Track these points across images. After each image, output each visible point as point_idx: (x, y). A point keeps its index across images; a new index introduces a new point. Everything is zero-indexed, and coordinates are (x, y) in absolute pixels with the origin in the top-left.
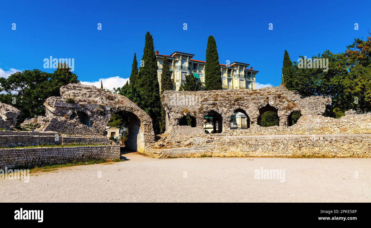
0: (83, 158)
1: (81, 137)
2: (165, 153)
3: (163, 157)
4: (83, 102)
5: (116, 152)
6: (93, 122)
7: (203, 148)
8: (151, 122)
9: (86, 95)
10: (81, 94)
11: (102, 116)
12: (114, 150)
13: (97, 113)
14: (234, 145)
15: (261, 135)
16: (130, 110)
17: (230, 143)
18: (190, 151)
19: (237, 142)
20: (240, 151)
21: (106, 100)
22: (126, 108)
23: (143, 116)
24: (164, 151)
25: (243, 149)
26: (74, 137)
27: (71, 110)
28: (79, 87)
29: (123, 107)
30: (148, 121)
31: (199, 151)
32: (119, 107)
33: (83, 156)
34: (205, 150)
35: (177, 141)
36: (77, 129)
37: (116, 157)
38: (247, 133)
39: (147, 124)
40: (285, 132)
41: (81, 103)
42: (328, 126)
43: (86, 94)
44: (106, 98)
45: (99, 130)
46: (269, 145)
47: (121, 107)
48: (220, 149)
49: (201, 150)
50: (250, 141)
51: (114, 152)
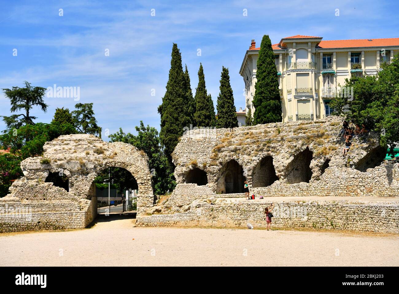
0: (39, 225)
1: (43, 203)
2: (141, 220)
3: (139, 225)
4: (63, 160)
5: (80, 219)
6: (73, 183)
7: (188, 215)
8: (149, 180)
9: (70, 151)
10: (64, 150)
11: (84, 175)
12: (77, 217)
13: (77, 172)
14: (224, 211)
15: (282, 195)
16: (120, 165)
17: (219, 209)
18: (173, 218)
19: (227, 207)
20: (230, 219)
21: (94, 155)
22: (116, 163)
23: (138, 172)
24: (141, 218)
25: (234, 217)
26: (35, 203)
27: (46, 172)
28: (69, 140)
29: (112, 162)
30: (145, 178)
31: (183, 218)
32: (107, 163)
33: (39, 222)
34: (190, 218)
35: (177, 205)
36: (50, 193)
37: (80, 225)
38: (265, 194)
39: (143, 182)
40: (309, 192)
41: (60, 162)
42: (354, 183)
43: (70, 149)
44: (95, 152)
45: (81, 193)
46: (261, 211)
47: (109, 163)
48: (208, 216)
49: (185, 218)
50: (241, 206)
51: (77, 219)
